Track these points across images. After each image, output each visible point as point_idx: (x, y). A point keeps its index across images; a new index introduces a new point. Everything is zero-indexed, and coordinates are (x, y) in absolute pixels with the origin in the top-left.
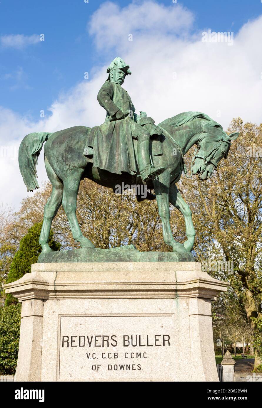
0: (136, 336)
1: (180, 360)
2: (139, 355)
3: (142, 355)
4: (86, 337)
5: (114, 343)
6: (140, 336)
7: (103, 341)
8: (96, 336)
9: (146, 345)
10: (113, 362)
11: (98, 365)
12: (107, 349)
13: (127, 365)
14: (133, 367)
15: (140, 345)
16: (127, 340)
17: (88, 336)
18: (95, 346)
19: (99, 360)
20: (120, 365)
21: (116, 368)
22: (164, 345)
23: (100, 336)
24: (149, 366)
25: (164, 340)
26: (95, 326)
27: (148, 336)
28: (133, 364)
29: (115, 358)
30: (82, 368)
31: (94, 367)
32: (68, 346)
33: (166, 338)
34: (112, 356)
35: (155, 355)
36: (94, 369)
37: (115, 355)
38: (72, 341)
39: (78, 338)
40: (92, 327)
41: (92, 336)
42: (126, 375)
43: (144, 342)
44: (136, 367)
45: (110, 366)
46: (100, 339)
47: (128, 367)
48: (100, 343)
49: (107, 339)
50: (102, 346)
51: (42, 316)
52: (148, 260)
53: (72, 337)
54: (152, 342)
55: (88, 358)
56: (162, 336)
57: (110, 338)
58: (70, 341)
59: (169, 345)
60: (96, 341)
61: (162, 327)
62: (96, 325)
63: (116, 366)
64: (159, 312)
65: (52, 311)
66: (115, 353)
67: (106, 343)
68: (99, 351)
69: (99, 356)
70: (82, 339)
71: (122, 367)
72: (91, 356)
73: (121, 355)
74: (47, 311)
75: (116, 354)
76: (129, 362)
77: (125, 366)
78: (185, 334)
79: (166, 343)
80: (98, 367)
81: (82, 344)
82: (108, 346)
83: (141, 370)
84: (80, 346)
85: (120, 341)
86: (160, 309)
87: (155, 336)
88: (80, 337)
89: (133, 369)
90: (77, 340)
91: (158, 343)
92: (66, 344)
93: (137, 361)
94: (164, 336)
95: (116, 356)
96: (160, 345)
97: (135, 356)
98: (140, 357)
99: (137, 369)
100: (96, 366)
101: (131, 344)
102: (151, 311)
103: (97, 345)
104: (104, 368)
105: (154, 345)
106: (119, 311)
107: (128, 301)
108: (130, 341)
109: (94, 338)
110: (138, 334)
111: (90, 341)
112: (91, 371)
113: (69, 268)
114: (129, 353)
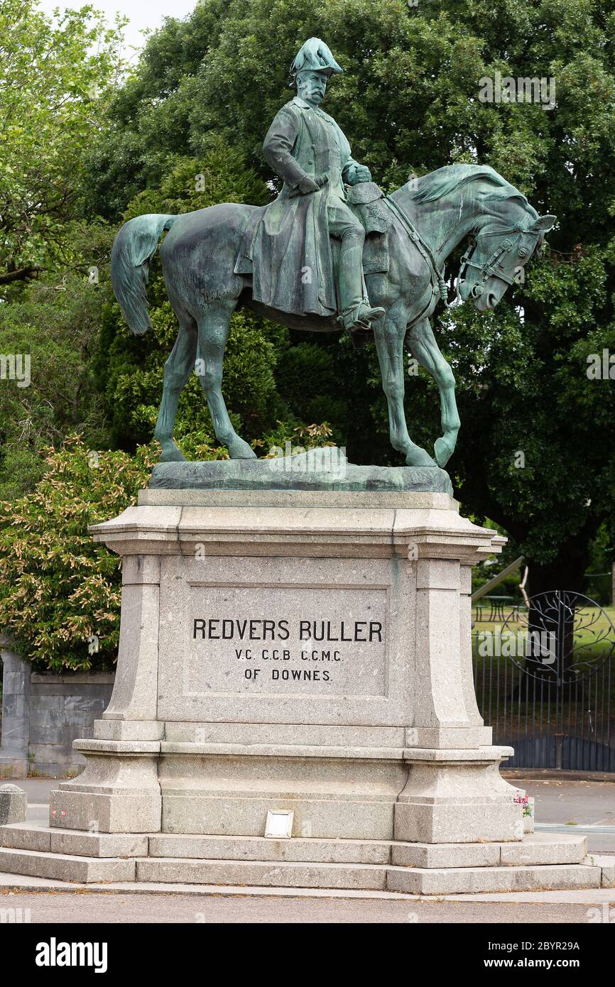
0: (323, 622)
2: (327, 655)
3: (332, 655)
4: (235, 623)
5: (284, 634)
6: (329, 623)
7: (265, 629)
8: (251, 622)
9: (340, 639)
10: (281, 665)
11: (255, 670)
12: (270, 644)
13: (305, 671)
14: (315, 675)
15: (329, 639)
16: (308, 630)
17: (238, 621)
18: (251, 638)
19: (257, 662)
20: (292, 671)
21: (285, 677)
22: (371, 640)
23: (259, 621)
24: (342, 674)
25: (371, 632)
26: (250, 603)
27: (343, 623)
28: (316, 670)
29: (284, 659)
30: (227, 674)
31: (248, 672)
32: (204, 637)
33: (376, 627)
34: (280, 655)
35: (354, 656)
36: (248, 676)
37: (284, 655)
38: (211, 629)
39: (221, 623)
40: (246, 605)
41: (246, 621)
42: (303, 688)
43: (335, 633)
44: (320, 675)
45: (276, 673)
46: (259, 628)
47: (307, 675)
48: (259, 632)
49: (271, 627)
50: (262, 638)
51: (159, 584)
53: (210, 621)
54: (349, 633)
55: (239, 658)
56: (368, 623)
57: (277, 625)
58: (207, 628)
59: (380, 640)
60: (252, 628)
61: (369, 608)
62: (252, 602)
63: (285, 674)
64: (363, 582)
65: (174, 576)
66: (284, 651)
67: (269, 633)
68: (256, 647)
69: (257, 655)
70: (228, 625)
71: (296, 675)
72: (243, 655)
73: (295, 655)
74: (167, 576)
75: (287, 653)
76: (309, 666)
77: (302, 673)
78: (408, 621)
79: (375, 635)
80: (255, 674)
81: (228, 634)
82: (273, 638)
83: (329, 681)
84: (224, 637)
85: (294, 630)
86: (365, 577)
87: (357, 623)
88: (224, 621)
89: (314, 679)
90: (219, 626)
91: (360, 636)
92: (199, 632)
93: (323, 665)
94: (371, 624)
95: (287, 655)
96: (365, 640)
97: (320, 658)
98: (329, 659)
99: (321, 679)
100: (253, 672)
101: (312, 635)
102: (349, 581)
103: (254, 636)
104: (265, 676)
105: (353, 639)
106: (294, 580)
107: (308, 562)
108: (312, 630)
109: (248, 625)
110: (326, 620)
111: (242, 629)
112: (243, 679)
113: (205, 499)
114: (310, 651)
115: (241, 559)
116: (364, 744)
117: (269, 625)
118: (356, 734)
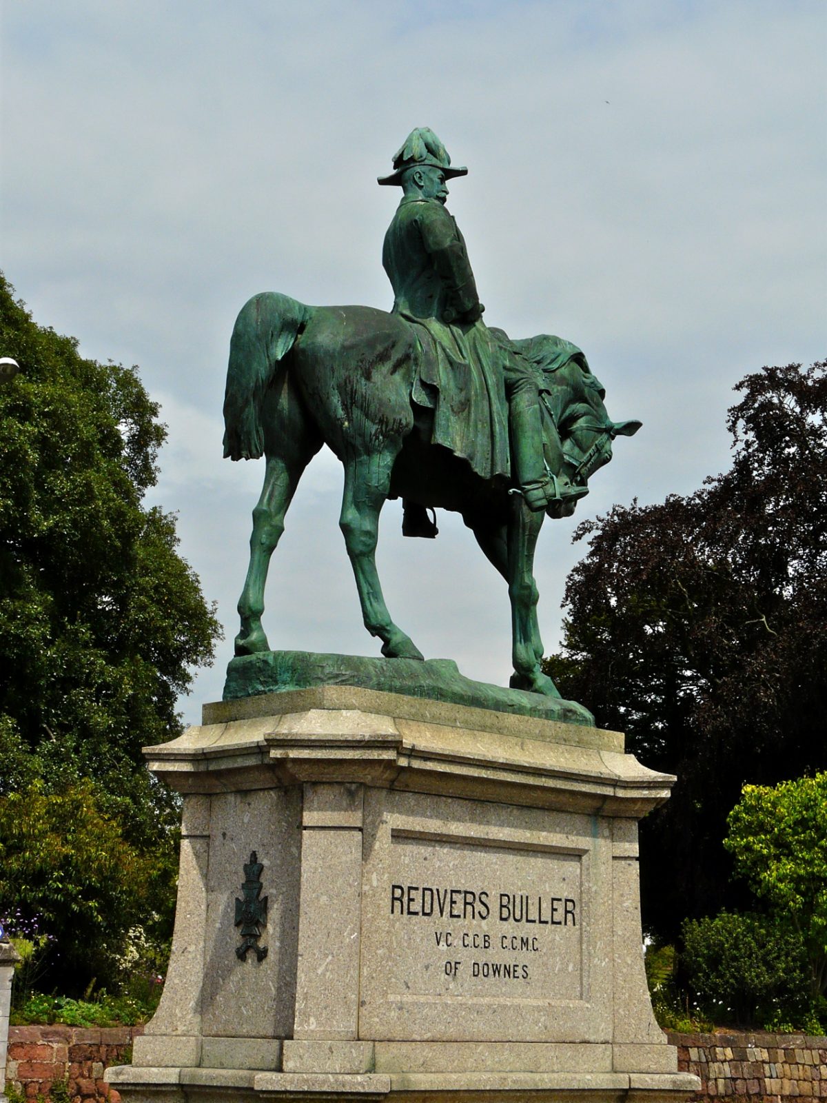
0: (521, 897)
1: (597, 959)
2: (525, 942)
3: (530, 942)
4: (435, 892)
5: (484, 912)
6: (527, 897)
7: (466, 903)
8: (452, 891)
9: (537, 921)
10: (482, 957)
12: (470, 925)
13: (505, 966)
14: (515, 971)
15: (528, 921)
16: (507, 906)
17: (438, 890)
18: (452, 916)
19: (457, 951)
20: (493, 965)
21: (486, 973)
22: (566, 923)
23: (459, 892)
24: (540, 970)
25: (566, 912)
26: (451, 865)
27: (540, 898)
28: (515, 964)
29: (485, 947)
31: (448, 966)
32: (402, 913)
33: (570, 906)
34: (480, 941)
35: (550, 945)
36: (448, 971)
37: (485, 941)
38: (410, 900)
39: (421, 890)
40: (447, 867)
41: (446, 890)
42: (504, 989)
43: (534, 912)
44: (520, 972)
45: (476, 966)
46: (459, 900)
47: (507, 971)
48: (459, 908)
49: (472, 901)
50: (462, 916)
51: (362, 830)
52: (544, 716)
53: (410, 888)
54: (546, 916)
55: (438, 943)
56: (564, 900)
57: (478, 898)
58: (405, 899)
59: (574, 924)
60: (452, 902)
61: (564, 879)
62: (452, 863)
63: (486, 968)
64: (565, 844)
65: (379, 819)
66: (485, 936)
67: (469, 909)
68: (457, 929)
69: (457, 942)
72: (443, 941)
73: (495, 941)
74: (371, 818)
75: (487, 938)
76: (506, 958)
77: (502, 968)
79: (570, 916)
80: (456, 968)
81: (427, 910)
82: (473, 917)
83: (528, 980)
84: (424, 914)
85: (494, 906)
87: (553, 899)
88: (424, 889)
89: (514, 977)
90: (418, 897)
91: (556, 919)
92: (397, 904)
93: (523, 957)
94: (566, 901)
95: (487, 942)
96: (560, 923)
97: (519, 946)
98: (528, 949)
99: (521, 977)
100: (453, 964)
101: (512, 915)
102: (552, 841)
103: (455, 912)
104: (465, 971)
105: (550, 922)
106: (501, 835)
107: (515, 812)
108: (511, 907)
109: (449, 896)
110: (524, 893)
111: (442, 901)
112: (443, 976)
113: (413, 711)
114: (509, 936)
115: (450, 800)
116: (577, 1070)
117: (470, 898)
118: (569, 1054)
